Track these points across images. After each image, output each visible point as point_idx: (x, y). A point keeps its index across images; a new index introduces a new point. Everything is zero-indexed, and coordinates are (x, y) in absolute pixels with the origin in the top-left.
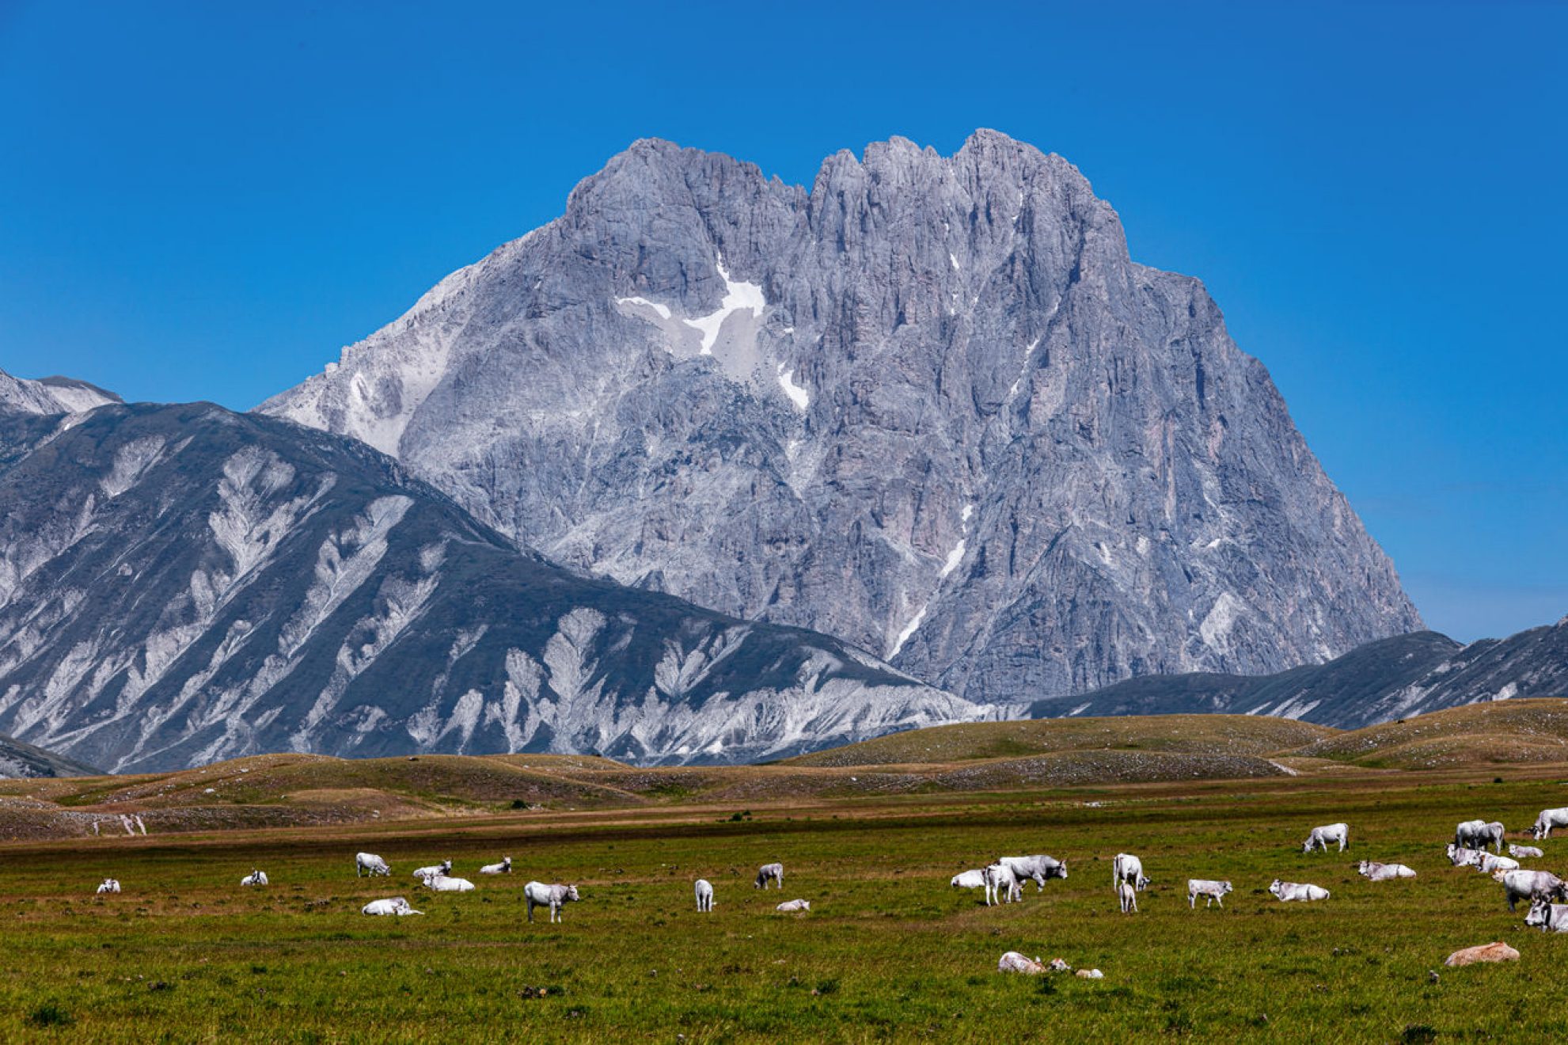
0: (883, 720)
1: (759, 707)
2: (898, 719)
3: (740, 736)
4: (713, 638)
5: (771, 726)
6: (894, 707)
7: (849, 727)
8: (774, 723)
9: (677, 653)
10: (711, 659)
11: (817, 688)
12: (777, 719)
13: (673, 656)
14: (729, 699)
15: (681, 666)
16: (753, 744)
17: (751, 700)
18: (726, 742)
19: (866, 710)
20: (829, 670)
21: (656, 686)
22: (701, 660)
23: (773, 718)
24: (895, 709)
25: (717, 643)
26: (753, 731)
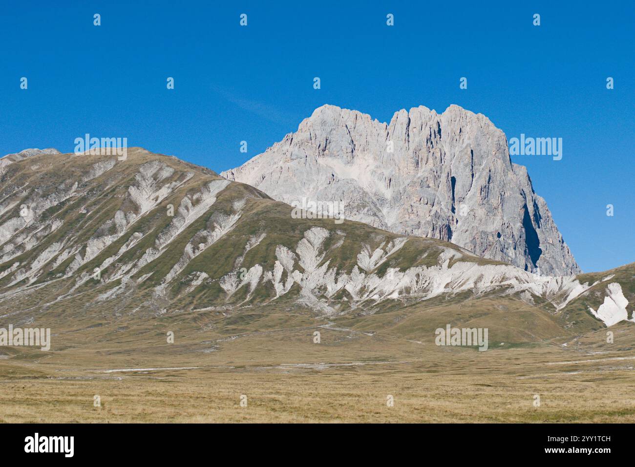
0: (492, 282)
1: (418, 275)
2: (500, 282)
3: (408, 290)
4: (388, 243)
5: (425, 286)
6: (497, 276)
7: (472, 285)
8: (427, 284)
9: (368, 250)
10: (387, 253)
11: (450, 266)
12: (428, 282)
13: (366, 251)
14: (400, 271)
15: (370, 256)
16: (416, 295)
17: (413, 271)
18: (400, 293)
19: (480, 278)
20: (455, 258)
21: (358, 265)
22: (381, 254)
23: (426, 281)
24: (498, 277)
25: (390, 245)
26: (415, 287)
